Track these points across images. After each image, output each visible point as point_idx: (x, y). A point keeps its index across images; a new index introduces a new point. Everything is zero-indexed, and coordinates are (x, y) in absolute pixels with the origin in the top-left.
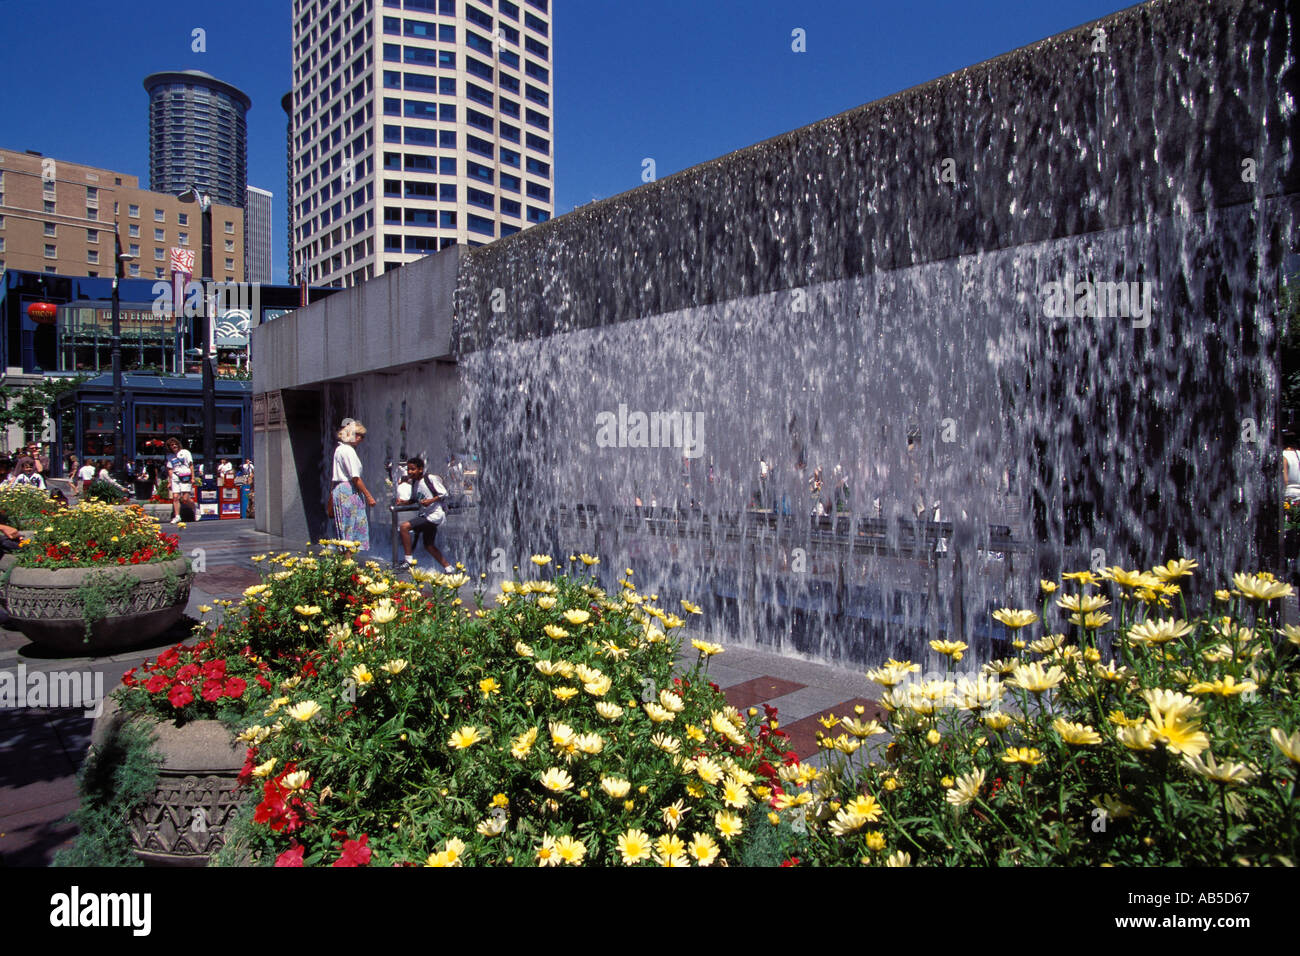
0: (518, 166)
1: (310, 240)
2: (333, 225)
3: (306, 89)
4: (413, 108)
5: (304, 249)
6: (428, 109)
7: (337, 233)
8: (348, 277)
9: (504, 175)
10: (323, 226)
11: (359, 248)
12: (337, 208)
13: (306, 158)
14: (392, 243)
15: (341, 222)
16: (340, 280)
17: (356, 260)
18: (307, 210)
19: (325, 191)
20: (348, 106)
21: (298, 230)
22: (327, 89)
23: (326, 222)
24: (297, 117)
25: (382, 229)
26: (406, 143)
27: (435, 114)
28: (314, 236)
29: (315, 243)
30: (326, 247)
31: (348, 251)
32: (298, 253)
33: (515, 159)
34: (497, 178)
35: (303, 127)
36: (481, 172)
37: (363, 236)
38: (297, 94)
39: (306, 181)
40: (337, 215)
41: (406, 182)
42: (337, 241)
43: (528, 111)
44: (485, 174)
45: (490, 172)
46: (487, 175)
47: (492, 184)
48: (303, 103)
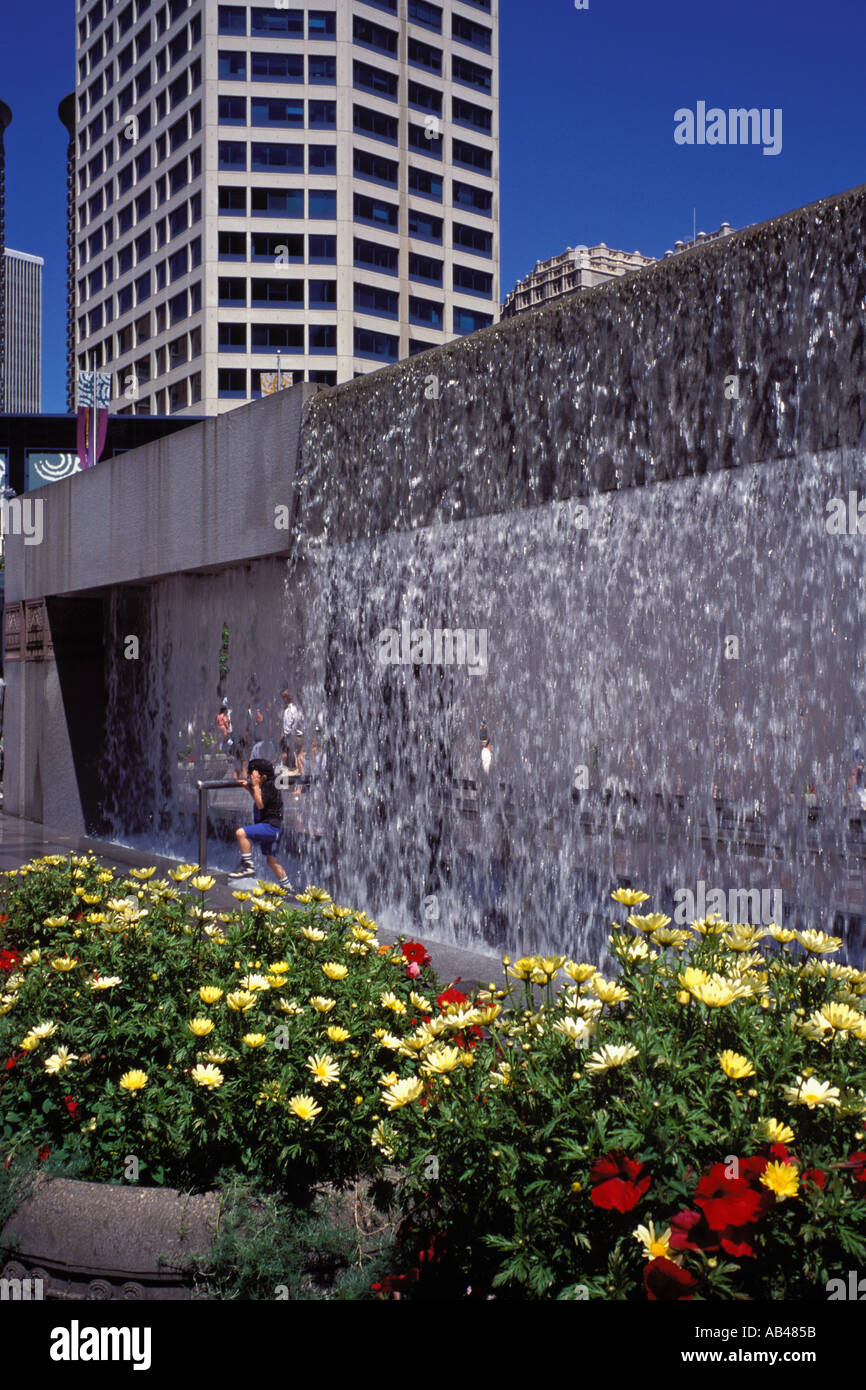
0: (438, 198)
1: (101, 336)
2: (137, 310)
3: (96, 90)
4: (265, 110)
5: (91, 351)
6: (290, 111)
7: (143, 323)
8: (160, 394)
9: (414, 215)
10: (122, 312)
11: (178, 346)
12: (143, 282)
13: (96, 202)
14: (231, 336)
15: (150, 305)
16: (147, 400)
17: (173, 367)
18: (96, 286)
19: (125, 255)
20: (162, 113)
21: (82, 320)
22: (129, 87)
23: (126, 305)
24: (83, 135)
25: (215, 314)
26: (254, 169)
27: (300, 118)
28: (109, 329)
29: (109, 341)
30: (125, 346)
31: (160, 352)
32: (82, 357)
33: (434, 186)
34: (404, 220)
35: (92, 150)
36: (377, 213)
37: (186, 327)
38: (83, 99)
39: (95, 239)
40: (144, 293)
41: (254, 235)
42: (144, 336)
43: (456, 102)
44: (384, 215)
45: (392, 210)
46: (387, 216)
47: (396, 232)
48: (92, 113)
